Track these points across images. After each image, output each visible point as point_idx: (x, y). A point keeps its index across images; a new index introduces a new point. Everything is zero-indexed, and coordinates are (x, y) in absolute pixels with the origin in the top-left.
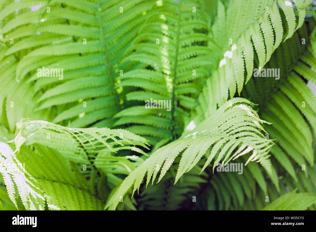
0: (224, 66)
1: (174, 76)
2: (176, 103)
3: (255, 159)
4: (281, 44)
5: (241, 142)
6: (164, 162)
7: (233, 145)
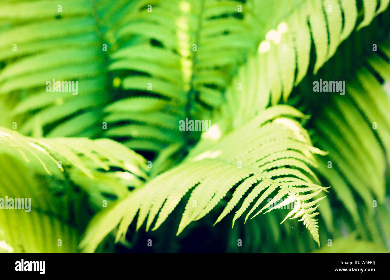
0: (266, 54)
1: (194, 58)
2: (193, 97)
3: (296, 217)
4: (354, 33)
5: (279, 187)
6: (166, 200)
7: (266, 189)
